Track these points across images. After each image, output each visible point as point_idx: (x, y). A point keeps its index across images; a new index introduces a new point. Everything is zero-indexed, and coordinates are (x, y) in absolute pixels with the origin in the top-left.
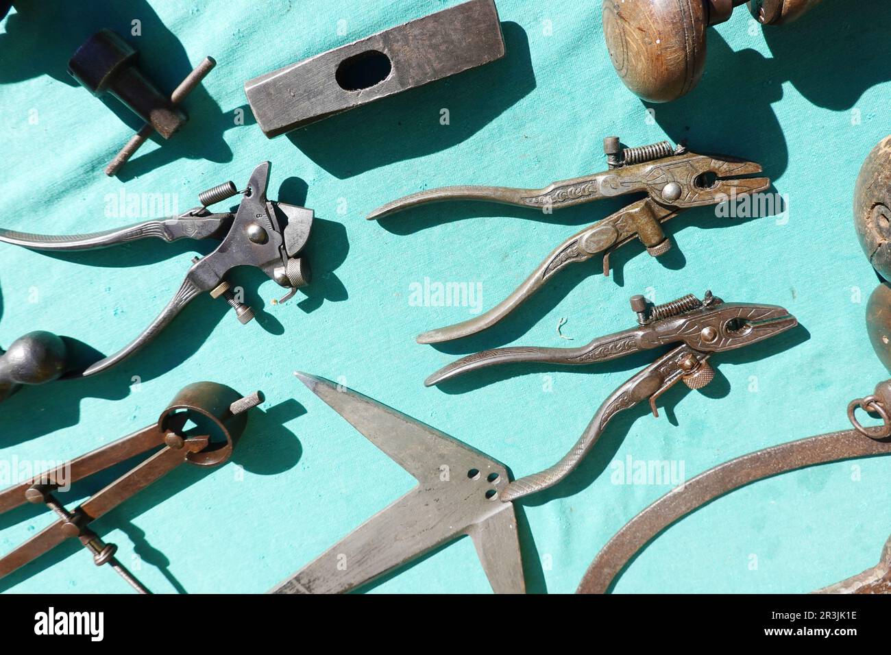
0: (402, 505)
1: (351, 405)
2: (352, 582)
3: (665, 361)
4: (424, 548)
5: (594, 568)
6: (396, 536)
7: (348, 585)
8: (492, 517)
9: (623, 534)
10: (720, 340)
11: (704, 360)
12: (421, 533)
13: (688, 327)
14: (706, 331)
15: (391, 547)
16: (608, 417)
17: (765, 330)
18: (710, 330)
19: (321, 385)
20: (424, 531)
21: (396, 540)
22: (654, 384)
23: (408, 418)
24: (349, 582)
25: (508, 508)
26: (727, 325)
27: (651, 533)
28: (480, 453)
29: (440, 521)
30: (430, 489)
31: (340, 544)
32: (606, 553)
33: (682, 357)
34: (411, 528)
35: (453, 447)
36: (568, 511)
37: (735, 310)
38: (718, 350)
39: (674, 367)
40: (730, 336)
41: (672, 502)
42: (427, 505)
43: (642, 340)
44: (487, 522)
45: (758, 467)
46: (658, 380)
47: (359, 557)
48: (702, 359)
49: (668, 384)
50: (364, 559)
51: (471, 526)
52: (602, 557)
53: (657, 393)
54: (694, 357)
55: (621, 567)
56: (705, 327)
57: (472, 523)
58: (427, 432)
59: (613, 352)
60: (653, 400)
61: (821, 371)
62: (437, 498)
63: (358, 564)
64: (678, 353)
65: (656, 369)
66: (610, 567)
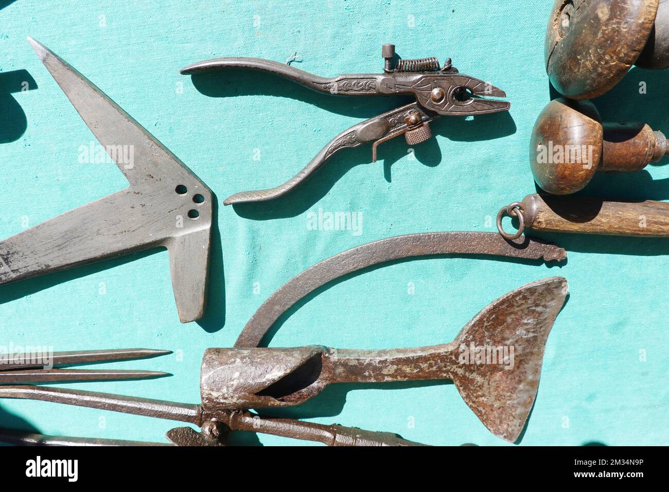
0: (109, 202)
1: (77, 87)
2: (50, 264)
3: (396, 113)
4: (123, 249)
5: (267, 303)
6: (99, 230)
7: (45, 265)
8: (189, 235)
9: (297, 279)
10: (445, 103)
11: (427, 122)
12: (122, 233)
13: (422, 84)
14: (436, 91)
15: (92, 239)
16: (334, 150)
17: (483, 106)
18: (440, 91)
19: (51, 58)
20: (125, 231)
21: (98, 234)
22: (379, 130)
23: (130, 118)
24: (46, 264)
25: (205, 230)
26: (454, 91)
27: (320, 282)
28: (191, 172)
29: (142, 226)
30: (138, 193)
31: (44, 224)
32: (280, 292)
33: (410, 113)
34: (114, 226)
35: (167, 158)
36: (257, 248)
37: (464, 79)
38: (441, 113)
39: (401, 121)
40: (453, 102)
41: (343, 260)
42: (133, 208)
43: (382, 84)
44: (184, 239)
45: (417, 245)
46: (385, 128)
47: (60, 242)
48: (425, 121)
49: (392, 134)
50: (64, 245)
51: (170, 238)
52: (276, 294)
53: (380, 140)
54: (420, 115)
55: (290, 306)
56: (436, 87)
57: (171, 236)
58: (146, 137)
59: (354, 89)
60: (376, 145)
61: (487, 176)
62: (143, 203)
63: (58, 248)
64: (408, 109)
65: (385, 118)
66: (281, 305)
